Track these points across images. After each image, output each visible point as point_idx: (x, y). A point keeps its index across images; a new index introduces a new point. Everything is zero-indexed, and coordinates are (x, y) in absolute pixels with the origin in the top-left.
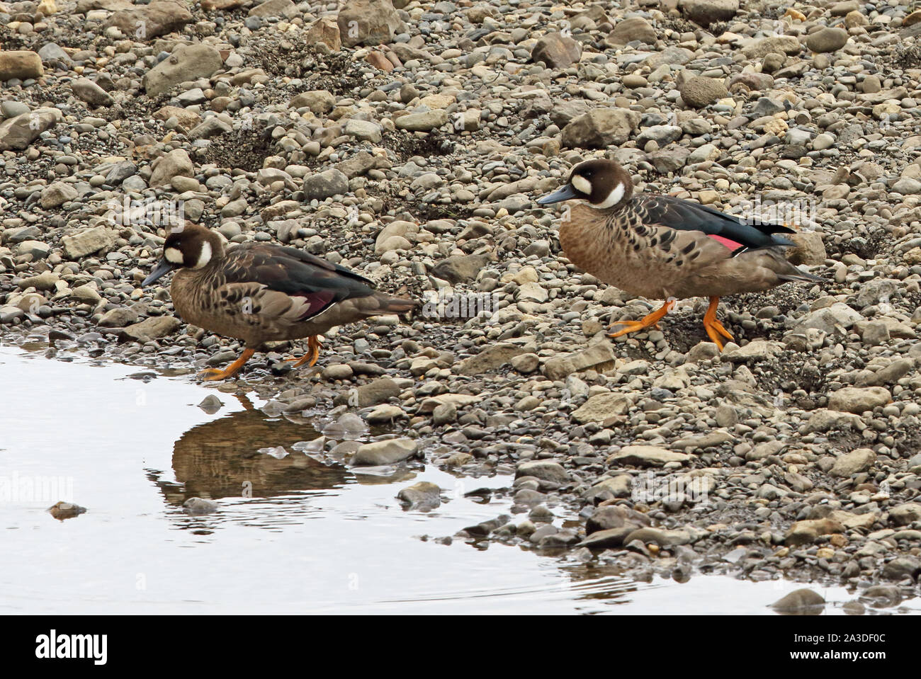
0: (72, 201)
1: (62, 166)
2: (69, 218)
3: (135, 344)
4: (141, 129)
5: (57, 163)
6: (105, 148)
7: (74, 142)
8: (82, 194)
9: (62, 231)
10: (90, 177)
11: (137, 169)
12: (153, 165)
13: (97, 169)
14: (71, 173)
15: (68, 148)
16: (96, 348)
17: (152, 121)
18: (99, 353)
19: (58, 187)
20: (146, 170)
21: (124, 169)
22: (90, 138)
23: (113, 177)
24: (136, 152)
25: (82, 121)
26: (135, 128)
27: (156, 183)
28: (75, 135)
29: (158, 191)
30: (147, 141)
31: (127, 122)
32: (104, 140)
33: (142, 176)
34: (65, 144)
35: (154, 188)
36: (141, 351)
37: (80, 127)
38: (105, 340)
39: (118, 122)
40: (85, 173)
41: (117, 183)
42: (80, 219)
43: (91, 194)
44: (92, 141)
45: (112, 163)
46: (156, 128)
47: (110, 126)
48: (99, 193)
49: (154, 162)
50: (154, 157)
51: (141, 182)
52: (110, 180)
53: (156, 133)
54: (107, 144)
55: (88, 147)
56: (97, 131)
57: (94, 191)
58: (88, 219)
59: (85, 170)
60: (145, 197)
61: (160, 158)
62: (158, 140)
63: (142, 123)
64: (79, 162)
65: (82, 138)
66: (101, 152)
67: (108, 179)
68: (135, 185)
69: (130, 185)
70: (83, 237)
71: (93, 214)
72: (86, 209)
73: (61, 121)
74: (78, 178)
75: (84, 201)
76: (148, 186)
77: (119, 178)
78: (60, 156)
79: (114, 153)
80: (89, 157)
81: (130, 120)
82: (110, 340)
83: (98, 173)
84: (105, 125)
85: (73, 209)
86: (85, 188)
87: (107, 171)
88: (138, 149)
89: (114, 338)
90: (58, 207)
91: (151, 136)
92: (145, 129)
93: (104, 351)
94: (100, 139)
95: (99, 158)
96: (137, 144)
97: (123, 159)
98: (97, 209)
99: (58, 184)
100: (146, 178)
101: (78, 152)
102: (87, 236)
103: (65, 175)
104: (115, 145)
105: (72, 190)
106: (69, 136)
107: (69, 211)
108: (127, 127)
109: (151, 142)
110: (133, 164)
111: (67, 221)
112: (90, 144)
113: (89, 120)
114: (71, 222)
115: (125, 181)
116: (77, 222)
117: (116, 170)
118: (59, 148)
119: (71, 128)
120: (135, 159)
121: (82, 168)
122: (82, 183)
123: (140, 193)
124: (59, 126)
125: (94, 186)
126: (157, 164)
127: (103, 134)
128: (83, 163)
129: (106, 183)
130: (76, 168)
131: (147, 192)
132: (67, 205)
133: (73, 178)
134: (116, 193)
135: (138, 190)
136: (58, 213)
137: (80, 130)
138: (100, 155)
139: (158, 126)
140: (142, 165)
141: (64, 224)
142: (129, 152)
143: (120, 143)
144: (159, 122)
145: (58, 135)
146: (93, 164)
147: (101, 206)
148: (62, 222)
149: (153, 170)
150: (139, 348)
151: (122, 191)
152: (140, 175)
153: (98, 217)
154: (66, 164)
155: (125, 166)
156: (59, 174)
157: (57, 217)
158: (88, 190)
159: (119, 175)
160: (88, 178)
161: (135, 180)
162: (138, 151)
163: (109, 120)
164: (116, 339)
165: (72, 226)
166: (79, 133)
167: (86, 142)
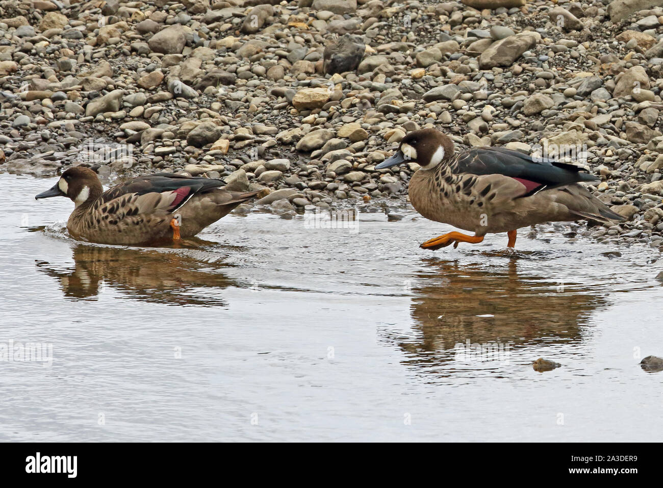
0: (549, 109)
1: (541, 80)
2: (547, 123)
3: (601, 228)
4: (606, 49)
5: (537, 78)
6: (576, 65)
7: (551, 60)
8: (557, 104)
9: (541, 134)
10: (564, 89)
11: (603, 83)
12: (616, 79)
13: (570, 82)
14: (548, 86)
15: (546, 65)
16: (569, 231)
17: (615, 43)
18: (572, 235)
19: (537, 98)
20: (610, 83)
21: (592, 83)
22: (564, 57)
23: (583, 89)
24: (602, 69)
25: (557, 42)
26: (601, 48)
27: (618, 94)
28: (552, 54)
29: (621, 101)
30: (612, 60)
31: (595, 44)
32: (576, 59)
33: (607, 88)
34: (544, 61)
35: (617, 99)
36: (607, 233)
37: (556, 48)
38: (577, 225)
39: (587, 44)
40: (561, 86)
41: (587, 94)
42: (556, 124)
43: (564, 103)
44: (566, 59)
45: (583, 77)
46: (618, 49)
47: (580, 46)
48: (571, 103)
49: (617, 77)
50: (617, 72)
51: (607, 93)
52: (581, 92)
53: (619, 52)
54: (578, 61)
55: (563, 65)
56: (569, 51)
57: (567, 101)
58: (563, 124)
59: (560, 84)
60: (610, 106)
61: (622, 73)
62: (621, 59)
63: (607, 45)
64: (555, 77)
65: (557, 57)
66: (573, 68)
67: (579, 90)
68: (601, 96)
69: (597, 96)
70: (558, 139)
71: (566, 120)
72: (561, 116)
73: (540, 43)
74: (554, 90)
75: (559, 109)
76: (612, 97)
77: (588, 90)
78: (539, 71)
79: (584, 70)
80: (563, 73)
81: (598, 42)
82: (581, 225)
83: (570, 86)
84: (577, 46)
85: (550, 116)
86: (560, 98)
87: (578, 84)
88: (604, 66)
89: (584, 223)
90: (538, 114)
91: (614, 55)
92: (610, 49)
93: (576, 234)
94: (572, 57)
95: (572, 73)
96: (603, 62)
97: (591, 74)
98: (569, 116)
99: (538, 95)
100: (611, 90)
101: (554, 69)
102: (561, 138)
103: (544, 87)
104: (584, 62)
105: (549, 100)
106: (547, 55)
107: (547, 117)
108: (594, 48)
109: (615, 60)
110: (599, 78)
111: (545, 125)
112: (564, 61)
113: (563, 42)
114: (549, 126)
115: (593, 92)
116: (554, 127)
117: (585, 83)
118: (538, 65)
119: (548, 48)
120: (602, 74)
121: (558, 82)
122: (558, 94)
123: (606, 102)
124: (539, 47)
125: (568, 96)
126: (620, 78)
127: (575, 53)
128: (558, 78)
129: (578, 94)
130: (553, 82)
131: (612, 101)
132: (545, 112)
133: (550, 90)
134: (585, 102)
135: (604, 100)
136: (537, 119)
137: (556, 51)
138: (572, 71)
139: (620, 47)
140: (607, 79)
141: (542, 129)
142: (597, 69)
143: (589, 61)
144: (621, 44)
145: (538, 54)
146: (566, 78)
147: (574, 113)
148: (541, 127)
149: (616, 83)
150: (605, 232)
151: (591, 100)
152: (606, 88)
153: (570, 122)
154: (545, 78)
155: (593, 80)
156: (539, 87)
157: (537, 123)
158: (562, 100)
159: (588, 87)
160: (562, 90)
161: (602, 91)
162: (604, 68)
163: (580, 42)
164: (586, 224)
165: (549, 129)
166: (555, 53)
167: (561, 60)
